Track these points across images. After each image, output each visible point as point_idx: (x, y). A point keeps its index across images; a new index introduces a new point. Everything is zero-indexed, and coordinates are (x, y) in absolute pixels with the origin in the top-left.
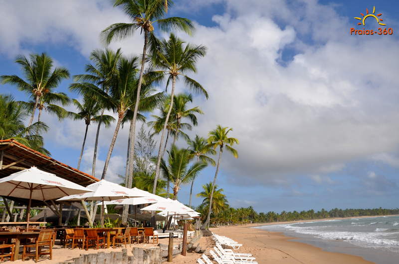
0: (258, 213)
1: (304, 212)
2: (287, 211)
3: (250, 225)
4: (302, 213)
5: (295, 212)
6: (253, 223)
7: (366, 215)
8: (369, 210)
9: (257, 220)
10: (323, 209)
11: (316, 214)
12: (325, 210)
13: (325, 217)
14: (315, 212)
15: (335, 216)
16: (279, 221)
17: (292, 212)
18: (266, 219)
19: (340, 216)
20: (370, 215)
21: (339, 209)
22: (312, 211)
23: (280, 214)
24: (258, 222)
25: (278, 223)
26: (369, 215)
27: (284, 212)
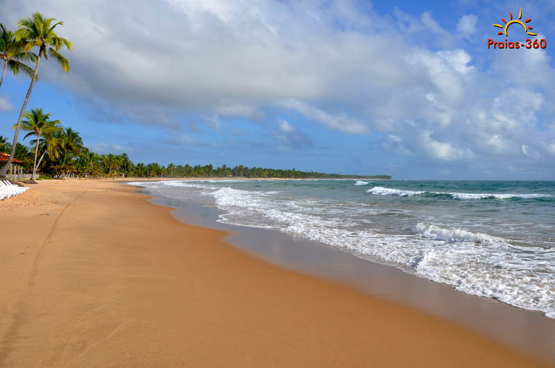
0: (136, 164)
1: (199, 166)
2: (176, 164)
3: (120, 179)
4: (196, 168)
5: (187, 166)
6: (126, 176)
7: (276, 177)
8: (280, 170)
9: (132, 173)
10: (225, 166)
11: (214, 170)
12: (227, 166)
13: (225, 176)
14: (213, 169)
15: (239, 176)
16: (164, 176)
17: (184, 166)
18: (146, 173)
19: (245, 176)
20: (281, 177)
21: (245, 166)
22: (210, 167)
23: (166, 167)
24: (134, 176)
25: (161, 179)
26: (279, 177)
27: (172, 165)
